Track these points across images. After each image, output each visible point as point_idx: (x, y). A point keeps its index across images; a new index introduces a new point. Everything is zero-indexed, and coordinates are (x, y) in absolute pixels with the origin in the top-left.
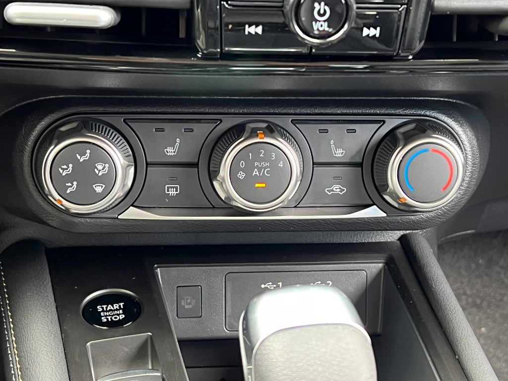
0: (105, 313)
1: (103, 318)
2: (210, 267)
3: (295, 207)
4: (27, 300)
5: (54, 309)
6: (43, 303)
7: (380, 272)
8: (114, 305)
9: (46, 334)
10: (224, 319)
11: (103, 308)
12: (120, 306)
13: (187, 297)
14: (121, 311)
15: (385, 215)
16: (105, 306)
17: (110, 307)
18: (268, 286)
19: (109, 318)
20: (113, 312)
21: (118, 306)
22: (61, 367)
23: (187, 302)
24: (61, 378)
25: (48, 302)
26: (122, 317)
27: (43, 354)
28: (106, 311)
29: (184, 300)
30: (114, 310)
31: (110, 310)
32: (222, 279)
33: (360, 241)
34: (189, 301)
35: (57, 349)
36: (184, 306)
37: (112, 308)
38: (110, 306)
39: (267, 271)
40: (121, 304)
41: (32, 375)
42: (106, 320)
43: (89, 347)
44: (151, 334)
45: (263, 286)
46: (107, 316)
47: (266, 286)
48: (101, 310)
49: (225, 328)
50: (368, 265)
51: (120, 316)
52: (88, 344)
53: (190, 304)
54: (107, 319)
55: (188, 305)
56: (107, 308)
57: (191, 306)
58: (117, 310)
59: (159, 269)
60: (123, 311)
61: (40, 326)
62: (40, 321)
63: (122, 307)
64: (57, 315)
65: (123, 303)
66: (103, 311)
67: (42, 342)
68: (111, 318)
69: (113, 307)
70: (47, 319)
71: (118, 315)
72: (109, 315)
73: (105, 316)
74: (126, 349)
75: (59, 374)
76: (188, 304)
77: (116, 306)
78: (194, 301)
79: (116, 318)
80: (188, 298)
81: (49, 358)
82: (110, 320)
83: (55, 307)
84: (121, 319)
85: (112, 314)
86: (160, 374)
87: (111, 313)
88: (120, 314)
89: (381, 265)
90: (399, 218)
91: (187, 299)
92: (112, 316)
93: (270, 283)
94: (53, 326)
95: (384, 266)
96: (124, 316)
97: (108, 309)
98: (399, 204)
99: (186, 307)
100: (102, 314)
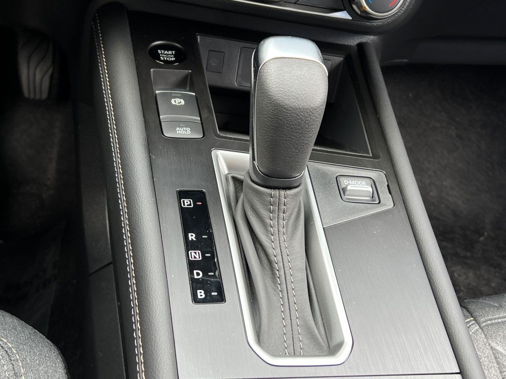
3: (295, 3)
5: (131, 45)
7: (341, 63)
10: (236, 77)
12: (172, 53)
14: (173, 56)
15: (351, 18)
16: (163, 51)
17: (166, 52)
20: (168, 55)
26: (173, 59)
28: (164, 54)
29: (212, 59)
31: (166, 54)
32: (238, 49)
33: (331, 42)
36: (212, 63)
40: (174, 52)
42: (163, 59)
44: (191, 72)
48: (160, 52)
49: (235, 83)
50: (333, 57)
52: (152, 70)
57: (216, 64)
58: (170, 54)
59: (199, 36)
63: (174, 54)
66: (162, 53)
68: (166, 59)
71: (171, 58)
72: (165, 57)
73: (162, 57)
76: (214, 62)
77: (170, 52)
78: (219, 61)
79: (169, 59)
86: (194, 94)
89: (342, 59)
90: (359, 22)
91: (214, 59)
92: (168, 57)
95: (344, 60)
96: (174, 59)
97: (165, 53)
98: (361, 11)
99: (213, 64)
100: (161, 55)
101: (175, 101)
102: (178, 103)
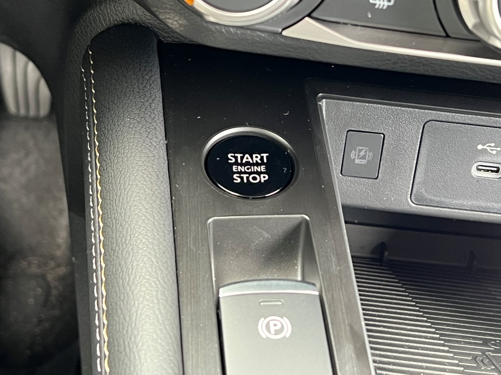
0: (239, 167)
1: (235, 176)
2: (403, 109)
4: (125, 129)
5: (163, 152)
6: (147, 139)
8: (254, 156)
9: (148, 197)
10: (411, 187)
11: (236, 158)
12: (262, 158)
13: (361, 148)
14: (263, 168)
16: (239, 156)
17: (248, 158)
18: (488, 148)
19: (245, 176)
20: (252, 167)
21: (259, 157)
22: (166, 262)
23: (359, 155)
24: (164, 282)
25: (155, 140)
26: (264, 178)
27: (140, 234)
28: (241, 164)
29: (356, 151)
30: (253, 165)
31: (248, 163)
32: (418, 128)
34: (362, 153)
35: (162, 226)
36: (354, 159)
37: (250, 160)
38: (247, 156)
39: (492, 125)
40: (265, 155)
41: (120, 264)
42: (239, 180)
43: (211, 225)
44: (307, 218)
45: (480, 147)
46: (241, 172)
47: (485, 147)
48: (234, 160)
49: (409, 199)
51: (262, 176)
52: (210, 220)
53: (364, 158)
54: (242, 178)
55: (360, 158)
56: (242, 158)
57: (364, 162)
58: (257, 164)
59: (324, 100)
60: (266, 168)
61: (139, 181)
62: (140, 173)
63: (265, 161)
64: (167, 162)
65: (268, 155)
66: (236, 163)
67: (141, 210)
68: (248, 178)
69: (252, 158)
70: (150, 170)
71: (259, 173)
72: (245, 173)
73: (238, 173)
74: (266, 235)
75: (162, 273)
76: (360, 156)
77: (256, 158)
78: (371, 154)
79: (254, 178)
80: (362, 150)
81: (149, 242)
82: (245, 181)
83: (164, 148)
84: (262, 181)
85: (250, 170)
86: (317, 293)
87: (248, 169)
88: (262, 173)
91: (360, 151)
92: (250, 173)
93: (493, 145)
94: (159, 183)
96: (266, 177)
97: (244, 160)
99: (357, 161)
100: (234, 168)
101: (268, 327)
102: (277, 332)
